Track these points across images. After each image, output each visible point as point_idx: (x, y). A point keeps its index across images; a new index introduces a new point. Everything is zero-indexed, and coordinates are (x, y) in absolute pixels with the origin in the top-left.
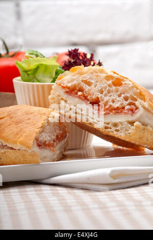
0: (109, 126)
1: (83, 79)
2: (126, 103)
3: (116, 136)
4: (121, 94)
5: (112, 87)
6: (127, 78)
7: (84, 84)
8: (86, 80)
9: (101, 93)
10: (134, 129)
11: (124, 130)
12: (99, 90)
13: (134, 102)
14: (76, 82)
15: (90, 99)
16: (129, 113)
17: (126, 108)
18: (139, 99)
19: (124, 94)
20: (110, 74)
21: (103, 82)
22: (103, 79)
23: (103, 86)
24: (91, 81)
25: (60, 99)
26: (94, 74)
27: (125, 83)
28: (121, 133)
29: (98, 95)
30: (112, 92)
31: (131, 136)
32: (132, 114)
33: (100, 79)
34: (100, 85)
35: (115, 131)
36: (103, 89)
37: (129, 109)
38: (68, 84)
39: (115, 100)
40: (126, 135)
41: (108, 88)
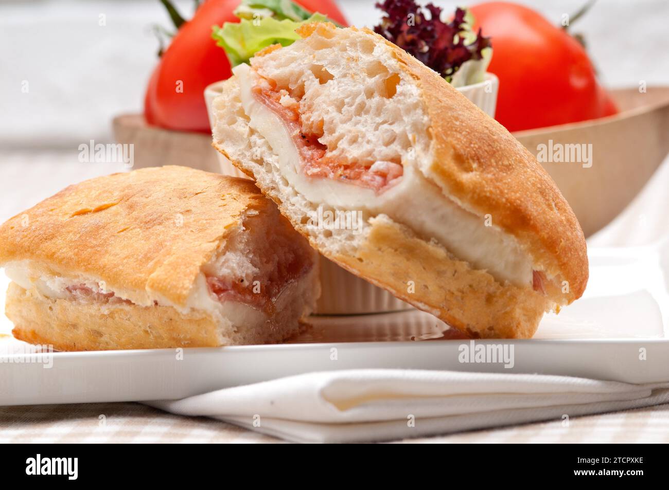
1: (315, 61)
2: (380, 152)
3: (320, 249)
4: (384, 122)
5: (374, 98)
6: (417, 77)
7: (310, 75)
8: (322, 66)
9: (340, 111)
10: (366, 238)
11: (343, 236)
12: (337, 101)
13: (402, 152)
14: (294, 67)
15: (306, 122)
16: (372, 183)
17: (374, 168)
18: (418, 148)
19: (391, 124)
20: (379, 56)
21: (357, 77)
22: (362, 68)
23: (353, 89)
24: (331, 72)
25: (235, 111)
26: (348, 52)
27: (402, 91)
28: (333, 243)
29: (327, 112)
30: (367, 112)
31: (361, 260)
32: (379, 189)
33: (354, 68)
34: (346, 84)
35: (321, 236)
36: (350, 98)
37: (381, 172)
38: (273, 69)
39: (360, 136)
40: (344, 254)
41: (361, 98)
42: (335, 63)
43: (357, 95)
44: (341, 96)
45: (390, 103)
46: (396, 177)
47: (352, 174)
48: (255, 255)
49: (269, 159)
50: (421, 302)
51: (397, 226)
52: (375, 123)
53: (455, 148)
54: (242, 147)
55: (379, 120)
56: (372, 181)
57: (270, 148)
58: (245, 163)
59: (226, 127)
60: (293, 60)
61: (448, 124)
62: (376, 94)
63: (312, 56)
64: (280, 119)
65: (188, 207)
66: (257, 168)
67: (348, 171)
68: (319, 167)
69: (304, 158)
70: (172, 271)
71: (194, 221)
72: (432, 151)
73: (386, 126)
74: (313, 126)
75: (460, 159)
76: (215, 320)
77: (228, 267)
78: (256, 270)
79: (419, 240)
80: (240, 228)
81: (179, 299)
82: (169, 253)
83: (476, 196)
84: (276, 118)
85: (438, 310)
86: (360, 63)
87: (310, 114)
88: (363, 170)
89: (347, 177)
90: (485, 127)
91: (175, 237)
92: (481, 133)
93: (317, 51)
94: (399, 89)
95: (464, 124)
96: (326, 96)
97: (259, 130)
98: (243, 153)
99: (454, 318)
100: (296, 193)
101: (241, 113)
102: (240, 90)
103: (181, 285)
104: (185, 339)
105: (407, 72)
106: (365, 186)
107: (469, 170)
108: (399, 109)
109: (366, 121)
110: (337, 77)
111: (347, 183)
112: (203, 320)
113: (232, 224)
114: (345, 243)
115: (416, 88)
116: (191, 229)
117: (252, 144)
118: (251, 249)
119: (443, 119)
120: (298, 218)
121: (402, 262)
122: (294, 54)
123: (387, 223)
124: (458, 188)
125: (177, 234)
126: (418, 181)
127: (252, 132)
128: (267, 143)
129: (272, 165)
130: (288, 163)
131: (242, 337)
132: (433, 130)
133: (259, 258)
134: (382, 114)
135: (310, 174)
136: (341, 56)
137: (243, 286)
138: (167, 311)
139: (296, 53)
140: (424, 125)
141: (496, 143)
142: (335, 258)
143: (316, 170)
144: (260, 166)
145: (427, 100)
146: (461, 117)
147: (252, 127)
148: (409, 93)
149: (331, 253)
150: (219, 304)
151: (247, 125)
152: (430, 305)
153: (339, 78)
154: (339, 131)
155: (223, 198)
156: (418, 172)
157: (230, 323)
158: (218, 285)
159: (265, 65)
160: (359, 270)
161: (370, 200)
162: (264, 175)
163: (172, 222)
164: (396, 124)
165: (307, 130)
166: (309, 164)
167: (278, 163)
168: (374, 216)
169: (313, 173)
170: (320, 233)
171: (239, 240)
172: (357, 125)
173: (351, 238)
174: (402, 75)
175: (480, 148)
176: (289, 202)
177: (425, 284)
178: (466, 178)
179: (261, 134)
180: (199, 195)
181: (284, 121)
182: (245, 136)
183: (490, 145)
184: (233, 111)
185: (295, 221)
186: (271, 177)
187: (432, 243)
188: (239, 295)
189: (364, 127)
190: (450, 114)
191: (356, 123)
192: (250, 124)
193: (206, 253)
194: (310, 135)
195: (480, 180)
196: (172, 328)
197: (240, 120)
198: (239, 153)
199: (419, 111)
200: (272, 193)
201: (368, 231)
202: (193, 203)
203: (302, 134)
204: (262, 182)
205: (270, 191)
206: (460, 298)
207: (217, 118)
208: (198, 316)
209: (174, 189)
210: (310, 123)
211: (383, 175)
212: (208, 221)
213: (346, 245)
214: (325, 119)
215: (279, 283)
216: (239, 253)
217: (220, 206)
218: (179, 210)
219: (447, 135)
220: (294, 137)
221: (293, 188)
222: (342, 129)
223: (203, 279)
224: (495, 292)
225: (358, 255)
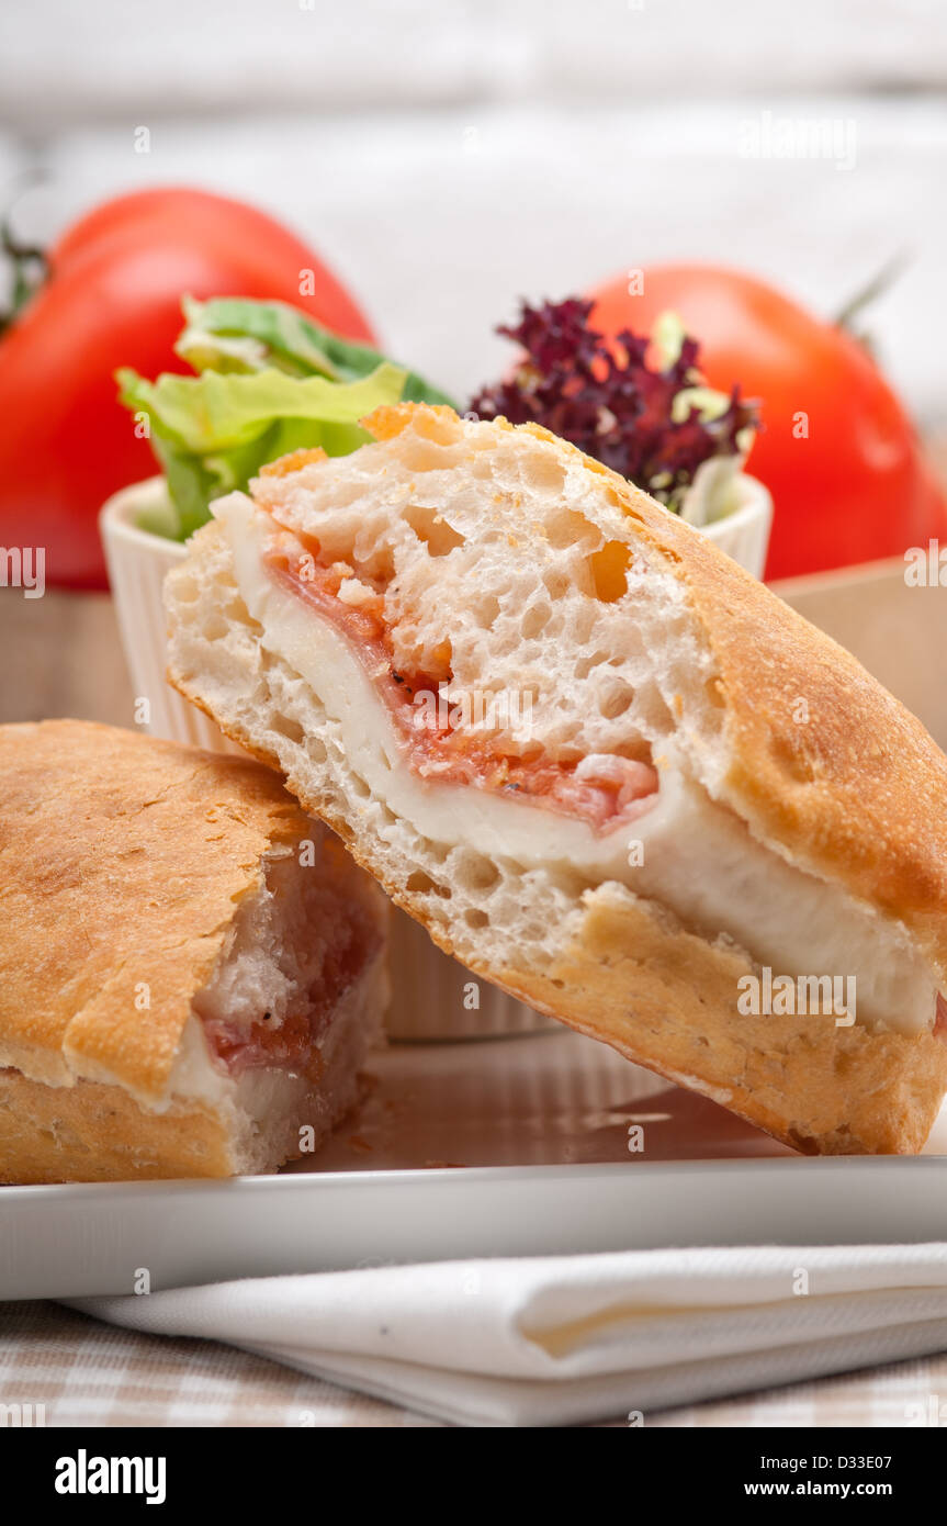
0: (438, 872)
1: (414, 498)
2: (598, 730)
3: (460, 955)
4: (599, 658)
5: (568, 597)
6: (674, 554)
7: (404, 531)
8: (434, 512)
9: (488, 626)
10: (575, 936)
11: (517, 926)
12: (478, 599)
13: (650, 734)
14: (361, 510)
15: (405, 647)
16: (584, 806)
17: (585, 768)
18: (689, 727)
19: (616, 663)
20: (579, 501)
21: (525, 544)
22: (533, 523)
23: (515, 572)
24: (459, 527)
25: (223, 606)
26: (494, 480)
27: (643, 587)
28: (490, 943)
29: (458, 626)
30: (554, 630)
31: (558, 983)
32: (602, 823)
33: (512, 520)
34: (498, 561)
35: (461, 924)
36: (510, 594)
37: (602, 780)
38: (313, 513)
39: (542, 688)
40: (518, 970)
41: (539, 595)
42: (463, 506)
43: (525, 589)
44: (487, 588)
45: (611, 615)
46: (642, 794)
47: (532, 781)
48: (286, 950)
49: (316, 728)
50: (690, 1073)
51: (645, 907)
52: (574, 657)
53: (774, 729)
54: (247, 694)
55: (586, 652)
56: (582, 801)
57: (317, 702)
58: (255, 734)
59: (202, 641)
60: (358, 492)
61: (754, 668)
62: (573, 588)
63: (406, 486)
64: (338, 633)
65: (134, 841)
66: (289, 750)
67: (519, 773)
68: (447, 757)
69: (406, 734)
70: (125, 1011)
71: (156, 879)
72: (726, 739)
73: (604, 669)
74: (423, 655)
75: (783, 752)
76: (223, 1121)
77: (242, 993)
78: (293, 985)
79: (691, 938)
80: (261, 896)
81: (149, 1079)
82: (108, 962)
83: (823, 839)
84: (327, 632)
85: (728, 1090)
86: (529, 512)
87: (413, 627)
88: (556, 773)
89: (518, 787)
90: (826, 666)
91: (118, 921)
92: (820, 685)
93: (418, 475)
94: (634, 580)
95: (784, 666)
96: (449, 585)
97: (287, 657)
98: (248, 711)
99: (763, 1108)
100: (392, 817)
101: (240, 611)
102: (231, 557)
103: (152, 1047)
104: (144, 1156)
105: (650, 542)
106: (568, 814)
107: (803, 776)
108: (636, 630)
109: (553, 653)
110: (472, 541)
111: (519, 803)
112: (192, 1119)
113: (247, 889)
114: (522, 944)
115: (675, 582)
116: (153, 901)
117: (272, 690)
118: (278, 936)
119: (743, 658)
120: (400, 876)
121: (653, 989)
122: (361, 478)
123: (624, 903)
124: (785, 822)
125: (119, 911)
126: (693, 806)
127: (268, 659)
128: (308, 688)
129: (327, 745)
130: (367, 743)
131: (265, 1145)
132: (727, 688)
133: (294, 956)
134: (591, 637)
135: (425, 775)
136: (478, 490)
137: (271, 1029)
138: (104, 1095)
139: (365, 475)
140: (701, 672)
141: (853, 705)
142: (498, 977)
143: (441, 767)
144: (295, 744)
145: (704, 614)
146: (776, 648)
147: (270, 648)
148: (659, 595)
149: (487, 964)
150: (231, 1083)
151: (255, 642)
152: (709, 1081)
153: (476, 542)
154: (489, 674)
155: (211, 818)
156: (693, 783)
157: (248, 1119)
158: (227, 1036)
159: (288, 498)
160: (552, 1005)
161: (580, 847)
162: (306, 767)
163: (103, 879)
164: (628, 664)
165: (407, 665)
166: (420, 748)
167: (341, 740)
168: (594, 886)
169: (434, 772)
170: (457, 916)
171: (256, 919)
172: (533, 662)
173: (535, 932)
174: (637, 548)
175: (823, 721)
176: (373, 836)
177: (703, 1035)
178: (799, 796)
179: (294, 669)
180: (152, 807)
181: (350, 641)
182: (255, 670)
183: (842, 712)
184: (219, 606)
185: (393, 883)
186: (324, 773)
187: (720, 943)
188: (265, 1052)
189: (549, 668)
190: (753, 644)
191: (530, 657)
192: (263, 641)
193: (198, 965)
194: (413, 675)
195: (831, 801)
196: (113, 1131)
197: (237, 628)
198: (240, 709)
199: (688, 640)
200: (331, 812)
201: (576, 921)
202: (142, 831)
203: (394, 672)
204: (303, 782)
205: (322, 805)
206: (779, 1066)
207: (180, 619)
208: (184, 1111)
209: (93, 793)
210: (413, 648)
211: (609, 789)
212: (189, 880)
213: (525, 948)
214: (453, 643)
215: (328, 1002)
216: (260, 953)
217: (208, 840)
218: (114, 849)
219: (757, 698)
220: (378, 682)
221: (383, 802)
222: (497, 669)
223: (197, 1028)
224: (856, 1049)
225: (553, 973)
